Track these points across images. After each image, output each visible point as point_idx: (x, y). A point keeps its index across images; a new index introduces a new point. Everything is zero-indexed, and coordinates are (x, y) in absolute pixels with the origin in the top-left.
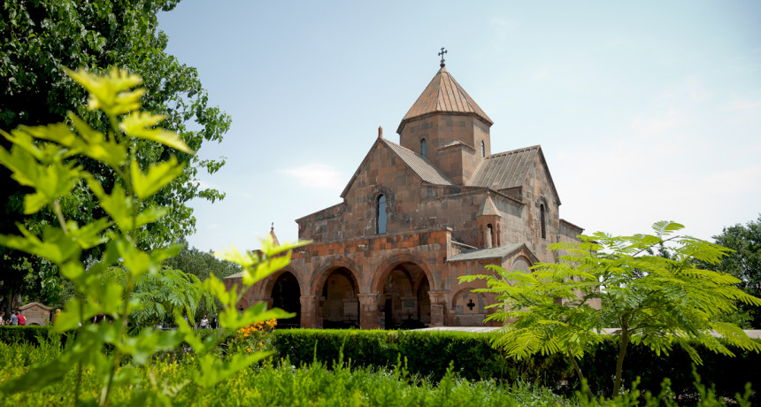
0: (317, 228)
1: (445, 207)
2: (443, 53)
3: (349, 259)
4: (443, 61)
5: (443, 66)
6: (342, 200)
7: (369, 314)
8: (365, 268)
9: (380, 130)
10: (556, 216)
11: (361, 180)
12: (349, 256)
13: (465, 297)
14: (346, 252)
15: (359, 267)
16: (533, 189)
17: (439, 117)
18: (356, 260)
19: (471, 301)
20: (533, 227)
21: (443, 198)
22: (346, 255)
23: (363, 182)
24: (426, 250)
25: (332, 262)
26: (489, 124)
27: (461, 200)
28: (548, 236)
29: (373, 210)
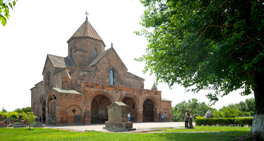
3: (134, 95)
4: (87, 17)
5: (87, 19)
8: (140, 99)
12: (134, 94)
14: (133, 92)
15: (138, 98)
18: (137, 96)
23: (105, 62)
24: (157, 97)
25: (127, 95)
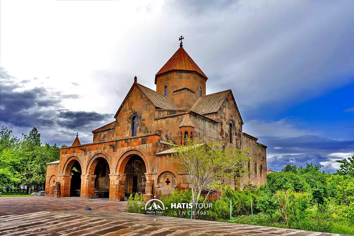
0: (102, 136)
1: (167, 123)
2: (182, 39)
3: (105, 153)
4: (181, 43)
6: (115, 120)
7: (114, 187)
8: (113, 159)
9: (136, 78)
10: (240, 131)
11: (125, 108)
12: (106, 151)
13: (165, 177)
14: (104, 149)
15: (110, 157)
16: (225, 114)
17: (175, 73)
18: (109, 153)
19: (168, 179)
20: (224, 136)
21: (166, 117)
22: (104, 151)
24: (145, 147)
26: (206, 79)
27: (176, 118)
28: (234, 141)
29: (130, 125)
